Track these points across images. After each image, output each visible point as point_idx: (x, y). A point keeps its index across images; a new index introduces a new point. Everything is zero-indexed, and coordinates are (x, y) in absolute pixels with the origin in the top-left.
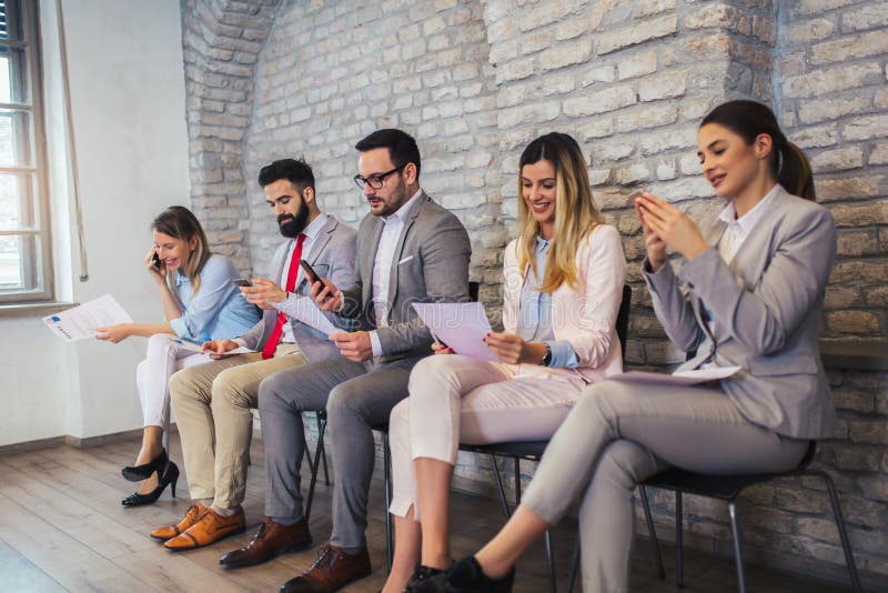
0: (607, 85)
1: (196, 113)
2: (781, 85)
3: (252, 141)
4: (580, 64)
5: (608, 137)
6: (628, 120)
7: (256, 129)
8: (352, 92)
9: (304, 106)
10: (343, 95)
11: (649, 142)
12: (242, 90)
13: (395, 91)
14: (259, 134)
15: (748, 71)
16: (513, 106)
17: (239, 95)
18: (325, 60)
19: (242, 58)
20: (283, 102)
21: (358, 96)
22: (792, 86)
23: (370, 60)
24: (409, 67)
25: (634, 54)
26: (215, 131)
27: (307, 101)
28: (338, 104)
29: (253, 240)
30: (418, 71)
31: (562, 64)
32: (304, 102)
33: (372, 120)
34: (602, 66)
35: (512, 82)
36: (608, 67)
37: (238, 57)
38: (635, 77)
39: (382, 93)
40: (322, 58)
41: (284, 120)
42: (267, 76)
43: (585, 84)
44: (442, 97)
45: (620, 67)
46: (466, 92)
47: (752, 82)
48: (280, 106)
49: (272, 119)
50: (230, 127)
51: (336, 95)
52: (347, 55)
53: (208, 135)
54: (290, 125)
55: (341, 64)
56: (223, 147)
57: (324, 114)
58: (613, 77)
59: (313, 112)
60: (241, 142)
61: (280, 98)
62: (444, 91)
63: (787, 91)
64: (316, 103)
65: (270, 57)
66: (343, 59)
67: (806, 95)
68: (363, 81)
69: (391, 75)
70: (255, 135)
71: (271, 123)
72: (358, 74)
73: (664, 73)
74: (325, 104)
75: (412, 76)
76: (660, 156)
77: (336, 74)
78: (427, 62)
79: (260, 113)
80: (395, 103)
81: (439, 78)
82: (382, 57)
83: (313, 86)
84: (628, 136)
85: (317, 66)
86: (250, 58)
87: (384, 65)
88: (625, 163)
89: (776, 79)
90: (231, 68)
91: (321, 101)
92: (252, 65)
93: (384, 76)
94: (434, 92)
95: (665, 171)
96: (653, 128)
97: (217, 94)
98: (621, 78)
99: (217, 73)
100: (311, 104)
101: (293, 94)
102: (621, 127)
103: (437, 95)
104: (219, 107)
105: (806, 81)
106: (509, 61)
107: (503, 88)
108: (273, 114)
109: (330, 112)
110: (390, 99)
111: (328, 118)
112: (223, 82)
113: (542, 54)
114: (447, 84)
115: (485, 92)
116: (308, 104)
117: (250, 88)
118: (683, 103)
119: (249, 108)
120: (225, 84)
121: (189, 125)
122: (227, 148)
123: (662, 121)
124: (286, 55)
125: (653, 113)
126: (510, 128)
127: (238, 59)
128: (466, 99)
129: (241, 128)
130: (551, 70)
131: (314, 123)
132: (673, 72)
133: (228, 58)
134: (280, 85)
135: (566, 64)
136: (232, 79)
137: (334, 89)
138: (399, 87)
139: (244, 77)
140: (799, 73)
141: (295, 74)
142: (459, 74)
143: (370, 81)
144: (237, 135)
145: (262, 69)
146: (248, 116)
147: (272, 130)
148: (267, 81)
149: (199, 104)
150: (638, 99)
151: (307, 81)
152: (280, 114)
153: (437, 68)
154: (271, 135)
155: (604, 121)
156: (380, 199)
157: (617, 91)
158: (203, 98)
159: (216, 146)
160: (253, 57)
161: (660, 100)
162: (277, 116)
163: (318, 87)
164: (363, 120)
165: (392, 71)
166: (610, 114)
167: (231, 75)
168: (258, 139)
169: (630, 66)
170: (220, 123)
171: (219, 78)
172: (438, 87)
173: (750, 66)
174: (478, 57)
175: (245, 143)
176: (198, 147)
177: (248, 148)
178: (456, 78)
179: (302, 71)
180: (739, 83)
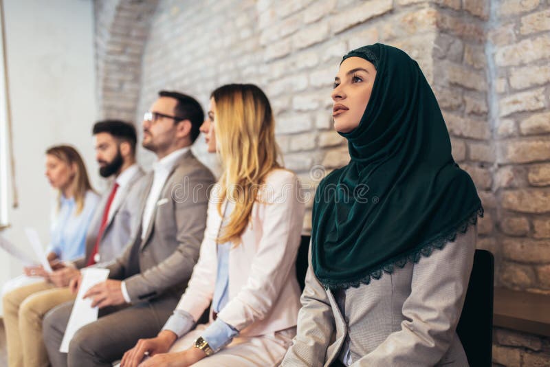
2: (493, 55)
15: (458, 42)
22: (504, 55)
47: (463, 52)
63: (500, 60)
67: (516, 63)
89: (490, 50)
105: (515, 50)
140: (510, 43)
156: (151, 134)
173: (461, 37)
180: (449, 53)
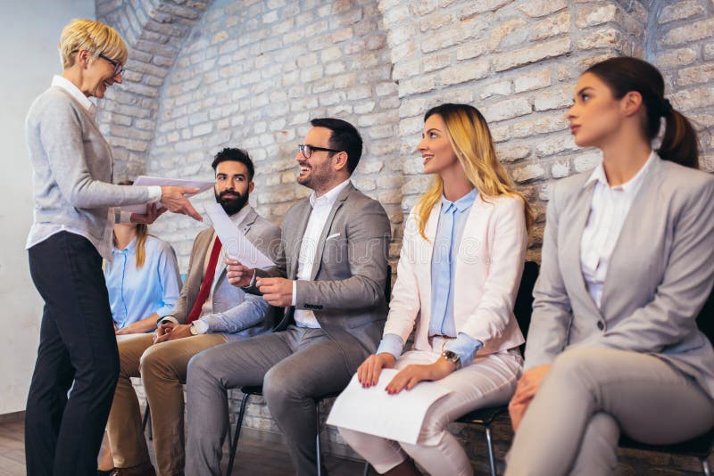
0: (505, 97)
1: (107, 126)
3: (154, 152)
4: (479, 80)
5: (505, 141)
6: (525, 127)
7: (159, 142)
8: (253, 110)
9: (205, 123)
10: (243, 113)
11: (543, 146)
12: (148, 108)
13: (293, 109)
14: (162, 146)
16: (414, 116)
17: (145, 112)
18: (228, 83)
19: (150, 80)
20: (186, 118)
21: (258, 114)
23: (270, 83)
24: (306, 89)
25: (529, 71)
26: (122, 142)
27: (209, 118)
28: (237, 120)
30: (315, 92)
31: (462, 80)
32: (206, 119)
33: (271, 133)
34: (500, 81)
35: (414, 95)
36: (505, 82)
38: (530, 91)
39: (280, 111)
40: (225, 82)
41: (186, 134)
42: (172, 97)
43: (483, 96)
44: (337, 114)
45: (516, 82)
46: (360, 109)
48: (181, 123)
49: (175, 133)
50: (136, 139)
51: (236, 112)
52: (249, 79)
53: (116, 145)
54: (193, 138)
55: (243, 87)
56: (129, 156)
57: (225, 129)
58: (509, 91)
59: (215, 127)
60: (145, 153)
61: (183, 116)
64: (217, 120)
65: (175, 81)
66: (245, 83)
68: (263, 100)
69: (289, 96)
70: (158, 147)
71: (174, 137)
72: (258, 95)
73: (558, 86)
74: (227, 120)
75: (310, 96)
76: (554, 157)
77: (237, 95)
78: (325, 83)
79: (163, 129)
80: (292, 119)
81: (335, 98)
82: (282, 80)
83: (215, 105)
84: (524, 141)
85: (220, 88)
86: (157, 81)
87: (284, 87)
88: (521, 164)
91: (222, 118)
92: (159, 87)
93: (282, 96)
94: (329, 109)
95: (560, 169)
96: (547, 134)
97: (127, 110)
98: (517, 90)
99: (127, 91)
100: (212, 120)
101: (195, 113)
102: (517, 133)
103: (332, 112)
104: (127, 121)
106: (412, 77)
107: (405, 101)
108: (176, 129)
109: (230, 127)
110: (287, 115)
111: (228, 132)
112: (132, 100)
113: (444, 71)
114: (342, 102)
115: (378, 109)
116: (210, 121)
117: (155, 107)
119: (154, 124)
120: (134, 101)
122: (132, 156)
124: (191, 79)
125: (548, 121)
126: (412, 134)
127: (147, 82)
128: (360, 115)
129: (145, 141)
130: (451, 85)
131: (215, 137)
132: (566, 87)
133: (137, 80)
134: (184, 105)
135: (466, 80)
136: (140, 98)
137: (235, 107)
138: (297, 105)
139: (149, 97)
141: (198, 95)
142: (353, 95)
143: (270, 101)
144: (142, 147)
145: (167, 91)
146: (151, 131)
147: (175, 142)
148: (171, 101)
149: (110, 118)
150: (533, 109)
151: (211, 101)
152: (182, 129)
153: (334, 89)
154: (174, 147)
155: (501, 128)
157: (513, 103)
158: (114, 113)
159: (123, 154)
160: (160, 80)
161: (554, 110)
162: (180, 131)
163: (220, 106)
164: (261, 134)
165: (290, 91)
166: (506, 122)
167: (140, 95)
168: (160, 150)
169: (525, 81)
170: (127, 135)
171: (129, 97)
172: (333, 106)
174: (371, 80)
175: (148, 154)
177: (151, 158)
178: (349, 97)
179: (205, 92)
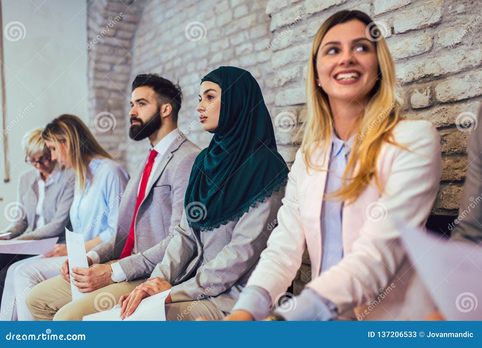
8: (187, 53)
10: (181, 56)
12: (124, 56)
13: (212, 50)
16: (283, 49)
17: (122, 60)
19: (123, 35)
21: (189, 56)
24: (221, 32)
26: (104, 84)
28: (177, 62)
29: (128, 157)
30: (227, 33)
34: (359, 4)
36: (364, 5)
37: (120, 34)
39: (204, 52)
40: (170, 31)
44: (243, 52)
45: (376, 4)
46: (259, 46)
50: (115, 81)
51: (177, 56)
55: (180, 34)
56: (110, 94)
60: (123, 92)
61: (146, 61)
62: (244, 47)
64: (165, 63)
69: (210, 38)
73: (418, 3)
74: (170, 63)
75: (223, 38)
76: (414, 85)
77: (177, 41)
78: (234, 25)
80: (212, 58)
81: (241, 38)
83: (164, 51)
85: (167, 37)
86: (129, 35)
90: (115, 41)
91: (168, 61)
92: (131, 40)
93: (205, 40)
94: (237, 49)
95: (420, 99)
97: (105, 58)
98: (376, 13)
99: (105, 44)
101: (152, 58)
103: (239, 50)
104: (107, 67)
107: (276, 33)
110: (208, 55)
112: (110, 50)
114: (246, 41)
117: (129, 54)
118: (439, 31)
120: (112, 52)
121: (89, 80)
122: (113, 95)
123: (416, 51)
124: (149, 31)
125: (407, 44)
126: (282, 67)
127: (120, 36)
128: (258, 52)
133: (113, 35)
134: (146, 52)
137: (174, 53)
138: (215, 47)
139: (124, 48)
141: (153, 44)
142: (254, 33)
145: (137, 42)
148: (140, 49)
149: (94, 65)
150: (393, 32)
151: (160, 49)
153: (240, 30)
158: (96, 61)
159: (105, 93)
161: (415, 30)
163: (167, 51)
164: (191, 72)
167: (115, 47)
170: (108, 78)
171: (106, 49)
172: (239, 45)
176: (93, 94)
178: (251, 36)
179: (158, 41)
